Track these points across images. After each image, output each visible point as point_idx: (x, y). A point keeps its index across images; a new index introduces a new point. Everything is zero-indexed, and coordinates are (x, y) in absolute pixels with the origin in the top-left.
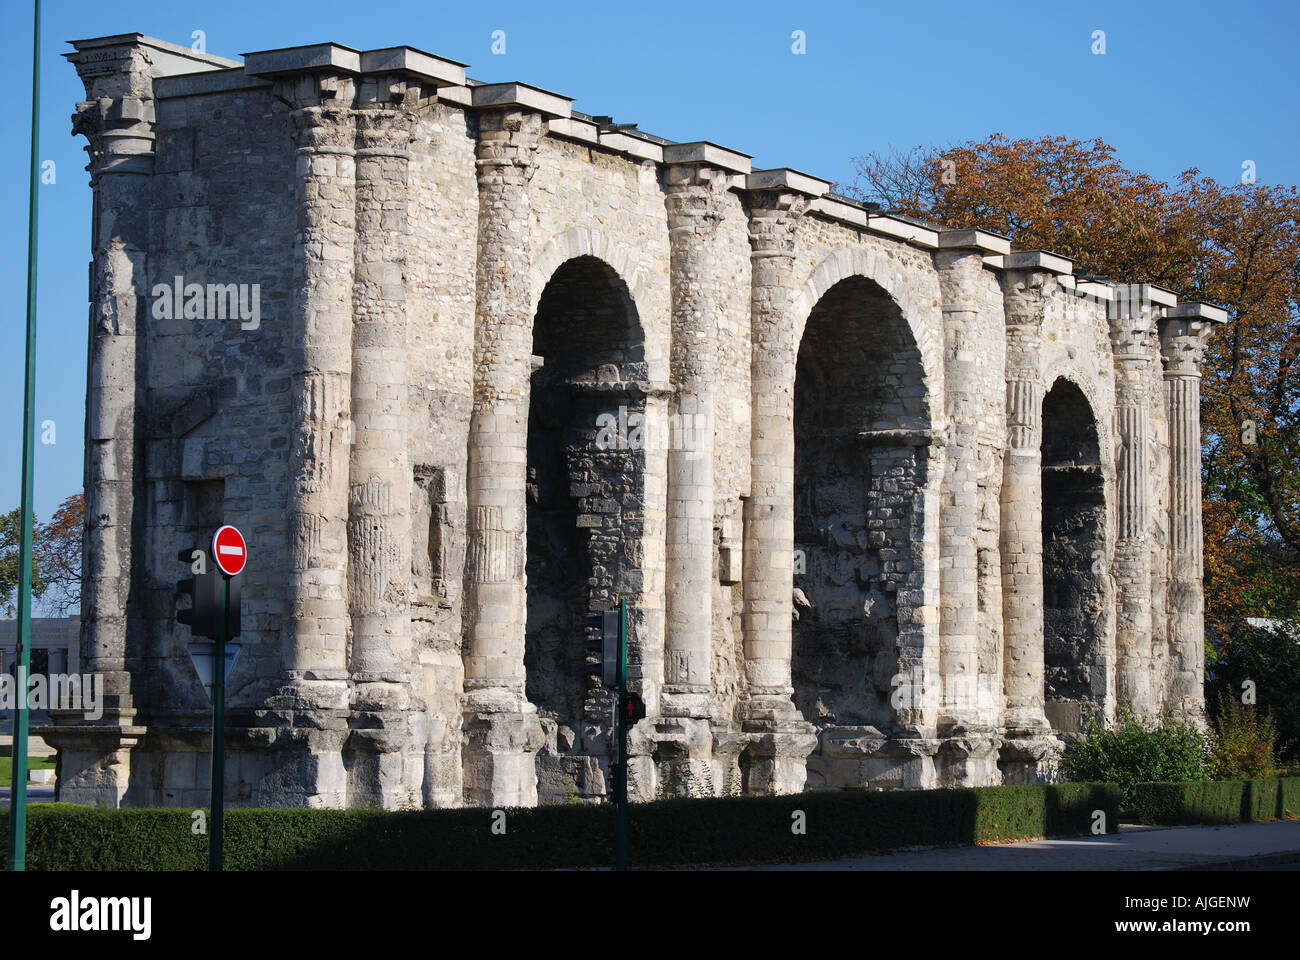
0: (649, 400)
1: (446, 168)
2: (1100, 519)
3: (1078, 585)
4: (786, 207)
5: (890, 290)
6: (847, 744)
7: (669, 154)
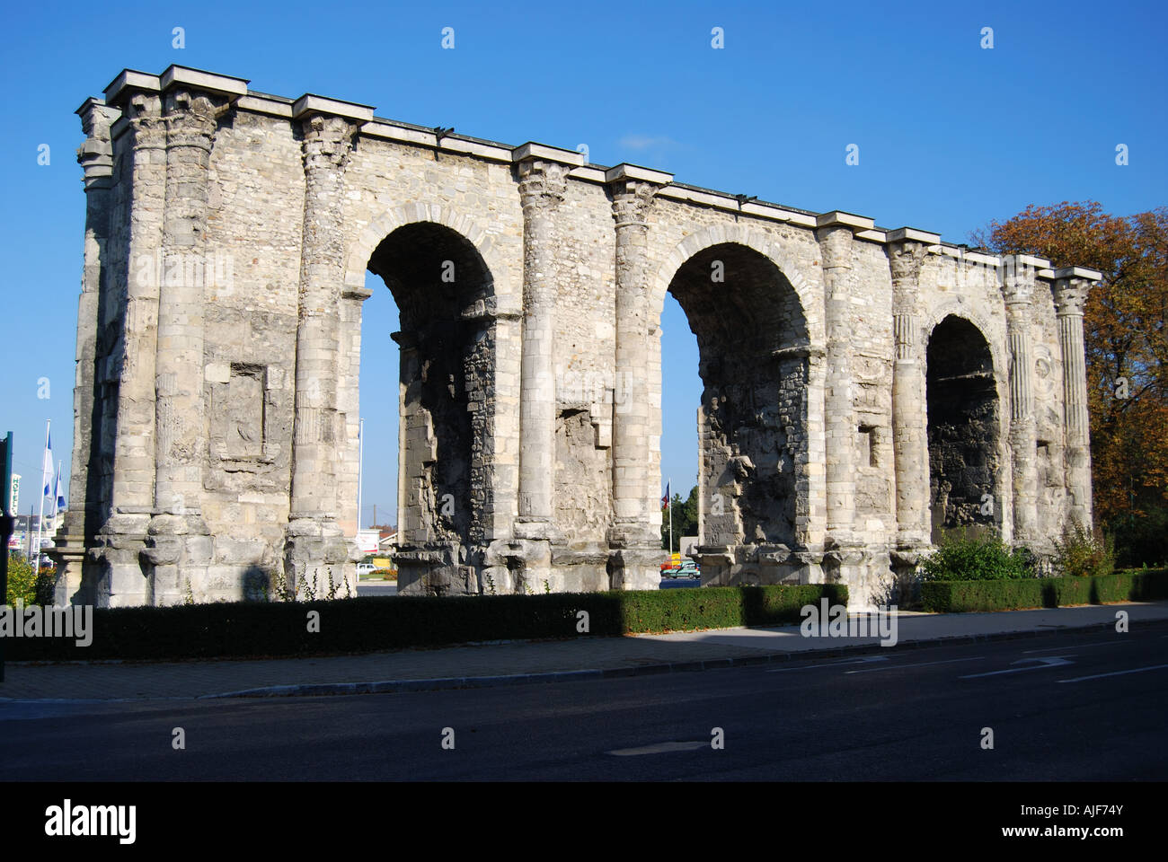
0: (499, 321)
1: (268, 159)
2: (996, 407)
3: (985, 451)
4: (633, 191)
5: (765, 252)
6: (769, 557)
7: (515, 155)
